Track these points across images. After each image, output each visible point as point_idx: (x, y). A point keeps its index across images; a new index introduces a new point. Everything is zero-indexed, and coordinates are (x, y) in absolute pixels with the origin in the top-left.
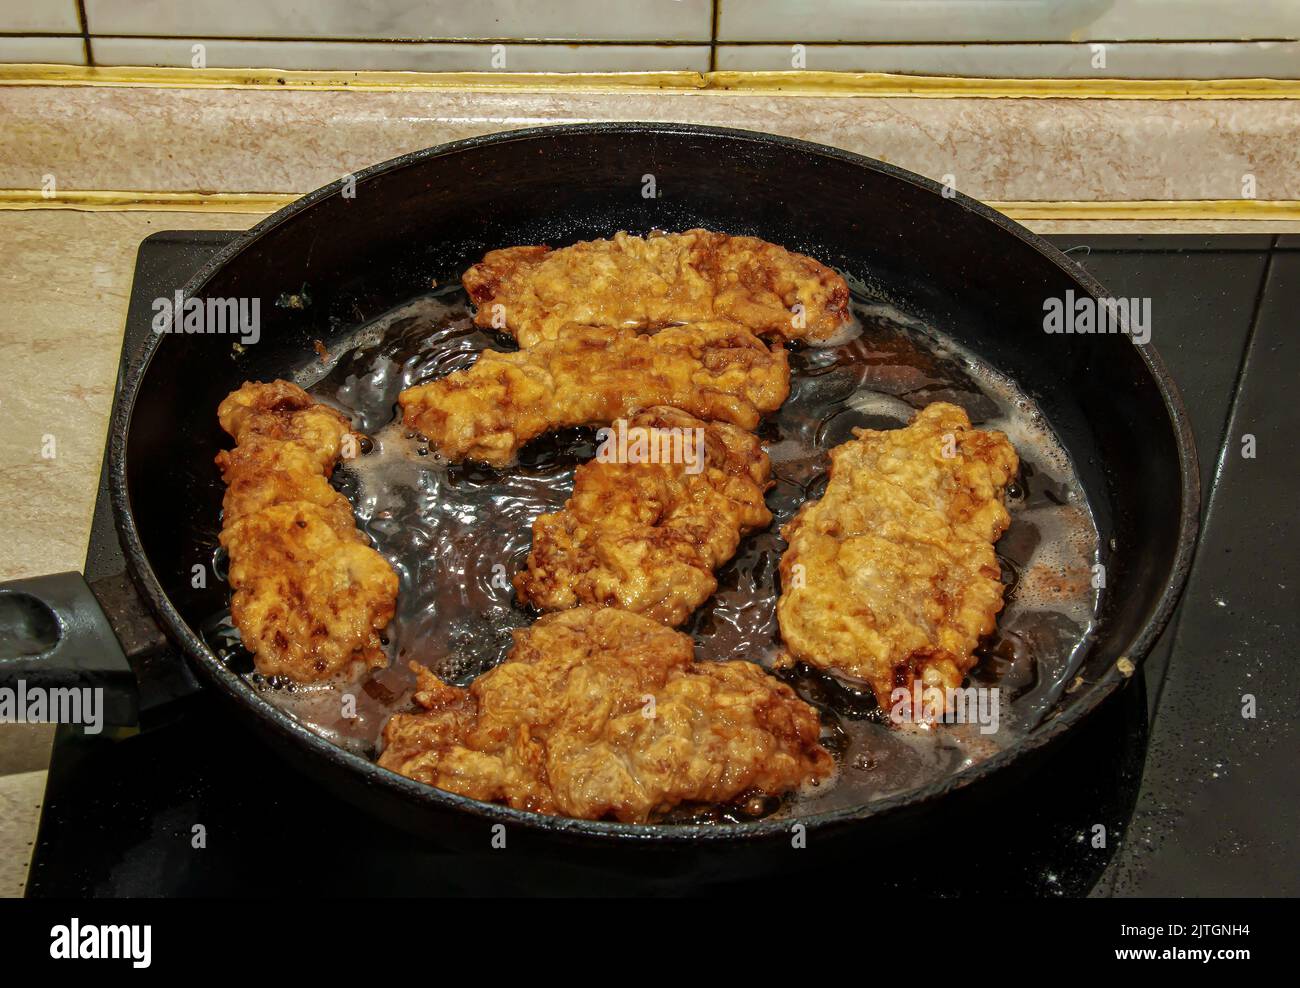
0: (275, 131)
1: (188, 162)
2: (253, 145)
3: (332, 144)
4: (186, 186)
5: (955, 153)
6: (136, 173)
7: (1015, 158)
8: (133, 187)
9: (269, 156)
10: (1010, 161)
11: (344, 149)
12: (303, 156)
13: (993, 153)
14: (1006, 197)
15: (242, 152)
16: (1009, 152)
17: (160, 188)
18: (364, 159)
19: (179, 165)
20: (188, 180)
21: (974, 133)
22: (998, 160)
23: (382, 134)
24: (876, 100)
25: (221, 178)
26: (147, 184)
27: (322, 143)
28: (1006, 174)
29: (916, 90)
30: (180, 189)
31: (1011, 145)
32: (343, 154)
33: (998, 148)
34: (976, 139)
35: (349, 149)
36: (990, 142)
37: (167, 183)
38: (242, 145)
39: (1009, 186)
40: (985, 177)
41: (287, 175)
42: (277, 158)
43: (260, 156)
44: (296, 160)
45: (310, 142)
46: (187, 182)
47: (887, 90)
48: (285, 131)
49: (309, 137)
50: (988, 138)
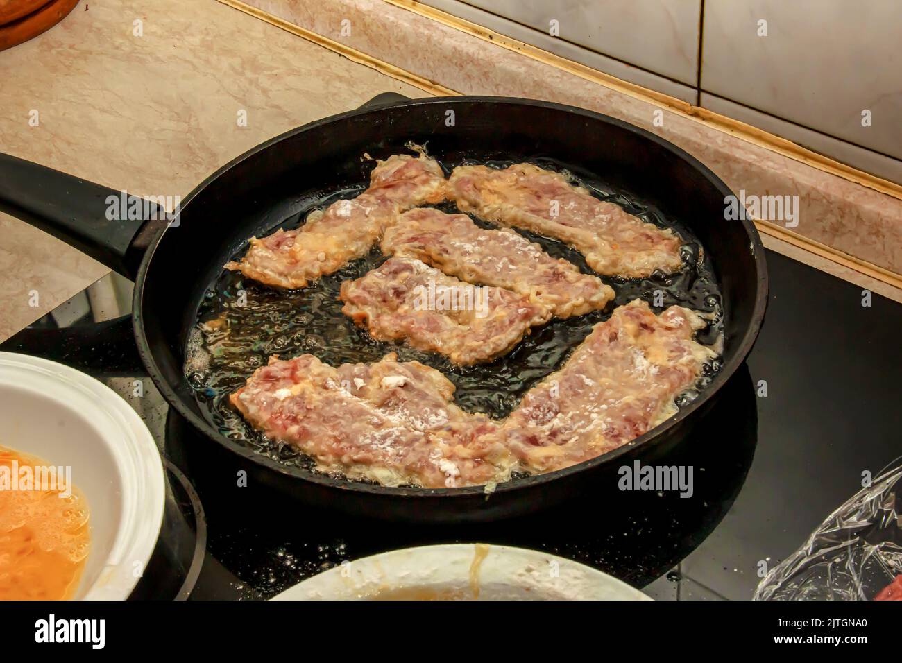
0: (472, 61)
1: (431, 64)
2: (461, 65)
3: (495, 78)
4: (428, 76)
5: (809, 205)
6: (409, 62)
7: (844, 222)
8: (406, 68)
9: (466, 74)
10: (841, 223)
11: (499, 83)
12: (481, 80)
13: (833, 214)
14: (834, 245)
15: (455, 67)
16: (842, 217)
17: (417, 74)
18: (507, 91)
19: (428, 64)
20: (430, 74)
21: (824, 197)
22: (833, 220)
23: (518, 81)
24: (780, 156)
25: (443, 78)
26: (412, 70)
27: (490, 75)
28: (837, 231)
29: (809, 160)
30: (425, 77)
31: (844, 213)
32: (498, 85)
33: (836, 211)
34: (824, 201)
35: (502, 83)
36: (831, 206)
37: (420, 72)
38: (456, 63)
39: (837, 239)
40: (824, 227)
41: (471, 87)
42: (469, 76)
43: (463, 72)
44: (477, 80)
45: (485, 73)
46: (429, 74)
47: (791, 153)
48: (476, 63)
49: (486, 70)
50: (831, 203)
